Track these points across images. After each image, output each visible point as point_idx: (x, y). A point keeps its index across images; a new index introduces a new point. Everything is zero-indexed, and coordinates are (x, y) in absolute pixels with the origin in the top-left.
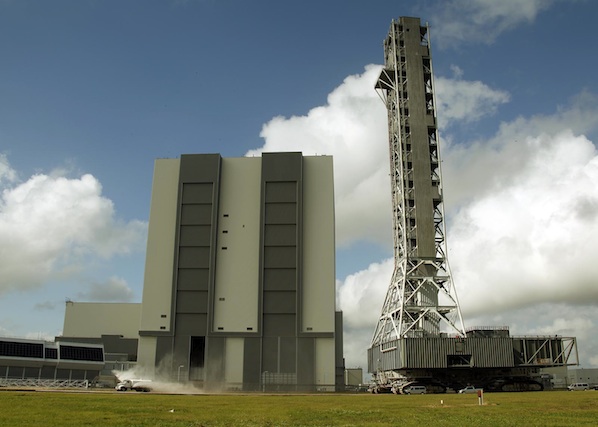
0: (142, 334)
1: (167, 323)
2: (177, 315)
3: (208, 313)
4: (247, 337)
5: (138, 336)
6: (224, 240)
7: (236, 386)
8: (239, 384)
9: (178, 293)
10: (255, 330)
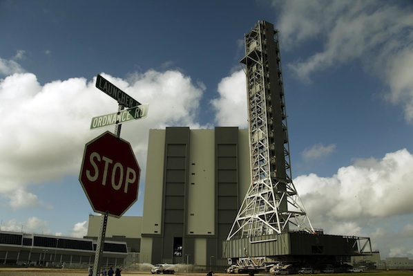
0: (144, 236)
1: (158, 229)
2: (165, 224)
3: (184, 224)
4: (207, 238)
5: (140, 237)
6: (194, 179)
7: (201, 268)
8: (204, 266)
9: (166, 211)
10: (213, 233)
